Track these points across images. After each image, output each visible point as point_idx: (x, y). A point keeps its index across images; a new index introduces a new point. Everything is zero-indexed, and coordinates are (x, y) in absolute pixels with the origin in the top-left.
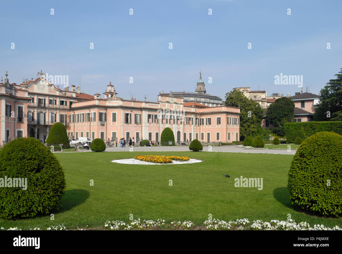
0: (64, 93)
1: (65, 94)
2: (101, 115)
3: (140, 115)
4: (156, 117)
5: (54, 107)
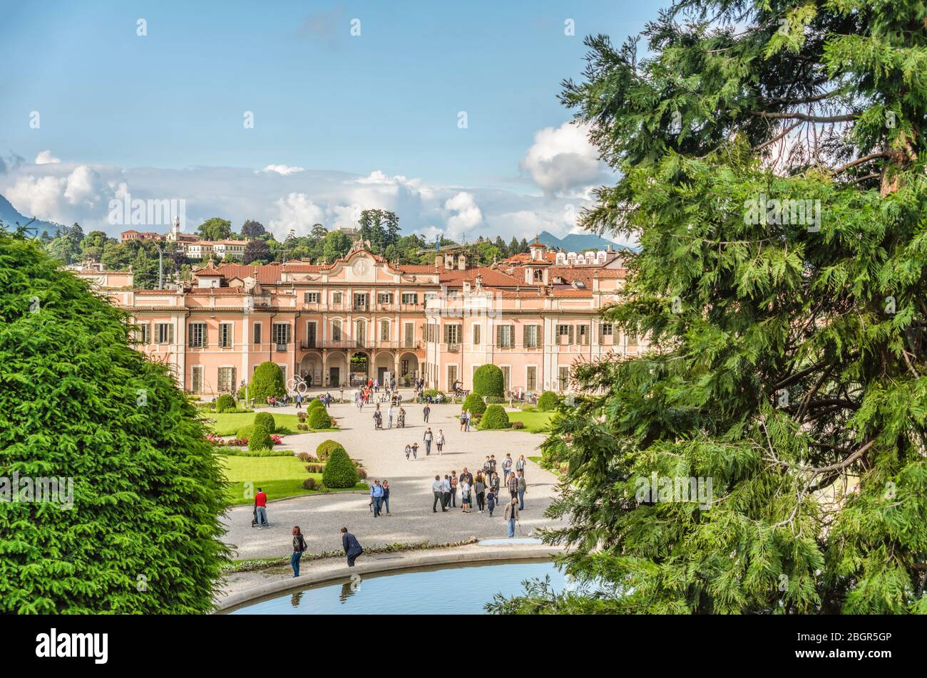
0: (411, 276)
1: (415, 279)
2: (450, 331)
3: (539, 327)
4: (583, 330)
5: (387, 310)
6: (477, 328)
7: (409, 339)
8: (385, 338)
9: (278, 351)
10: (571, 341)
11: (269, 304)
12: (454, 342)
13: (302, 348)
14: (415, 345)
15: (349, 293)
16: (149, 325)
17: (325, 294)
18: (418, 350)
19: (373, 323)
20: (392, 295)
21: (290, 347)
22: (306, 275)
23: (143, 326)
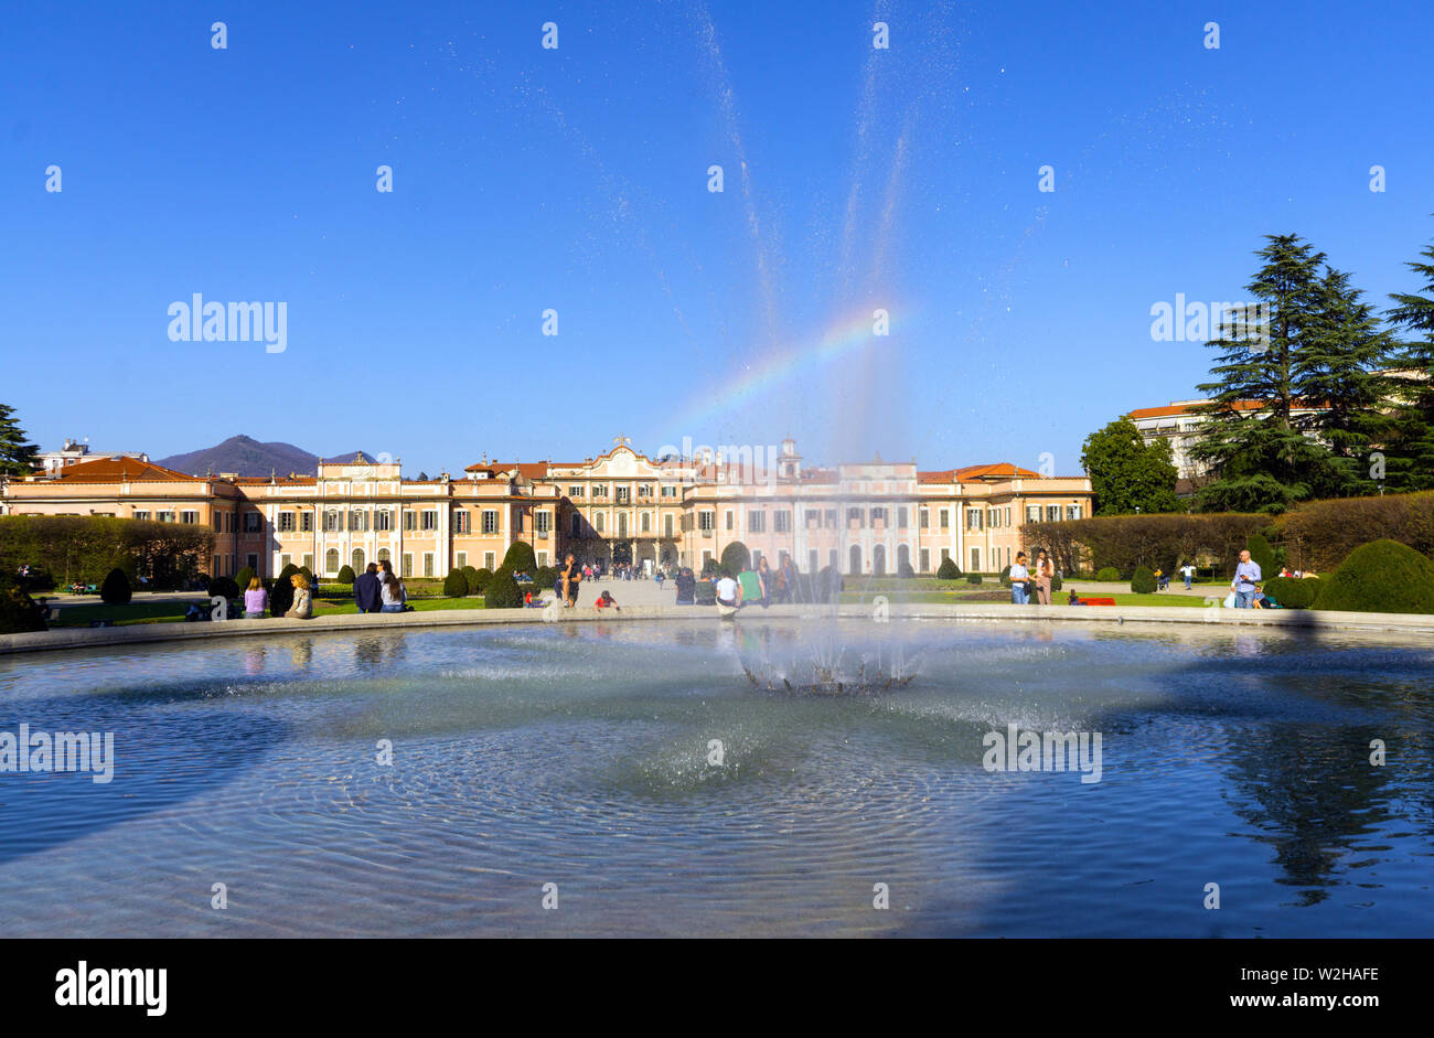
2: (705, 517)
3: (789, 512)
4: (831, 515)
5: (647, 502)
6: (729, 515)
7: (669, 528)
8: (646, 528)
9: (539, 538)
10: (820, 526)
11: (531, 493)
12: (708, 528)
14: (674, 535)
15: (611, 486)
16: (415, 513)
17: (588, 487)
18: (678, 540)
19: (634, 514)
20: (652, 489)
21: (552, 534)
22: (570, 470)
23: (410, 514)
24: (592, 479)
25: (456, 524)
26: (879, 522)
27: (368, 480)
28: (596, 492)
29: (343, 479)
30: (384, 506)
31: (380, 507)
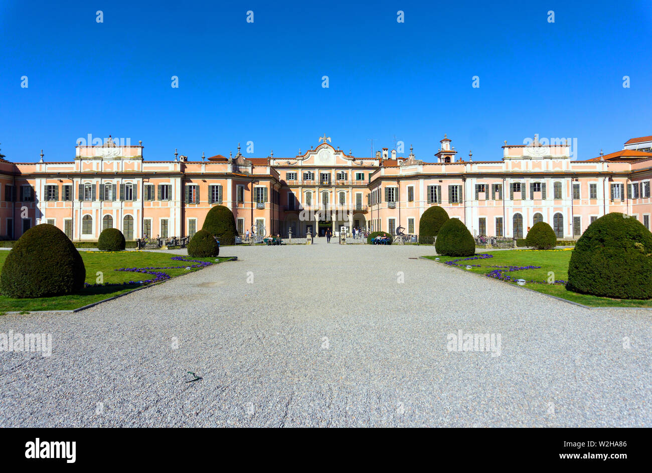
0: (359, 161)
1: (362, 163)
2: (390, 192)
3: (461, 187)
4: (497, 188)
5: (343, 184)
6: (411, 190)
7: (359, 203)
8: (342, 203)
9: (258, 208)
10: (487, 198)
11: (250, 172)
12: (393, 201)
13: (285, 210)
14: (363, 208)
15: (317, 173)
16: (154, 186)
17: (300, 173)
18: (366, 212)
19: (333, 193)
20: (346, 174)
21: (267, 205)
22: (287, 160)
23: (149, 187)
24: (303, 168)
25: (188, 196)
26: (538, 195)
27: (116, 159)
28: (306, 177)
29: (95, 158)
30: (129, 180)
31: (125, 181)
